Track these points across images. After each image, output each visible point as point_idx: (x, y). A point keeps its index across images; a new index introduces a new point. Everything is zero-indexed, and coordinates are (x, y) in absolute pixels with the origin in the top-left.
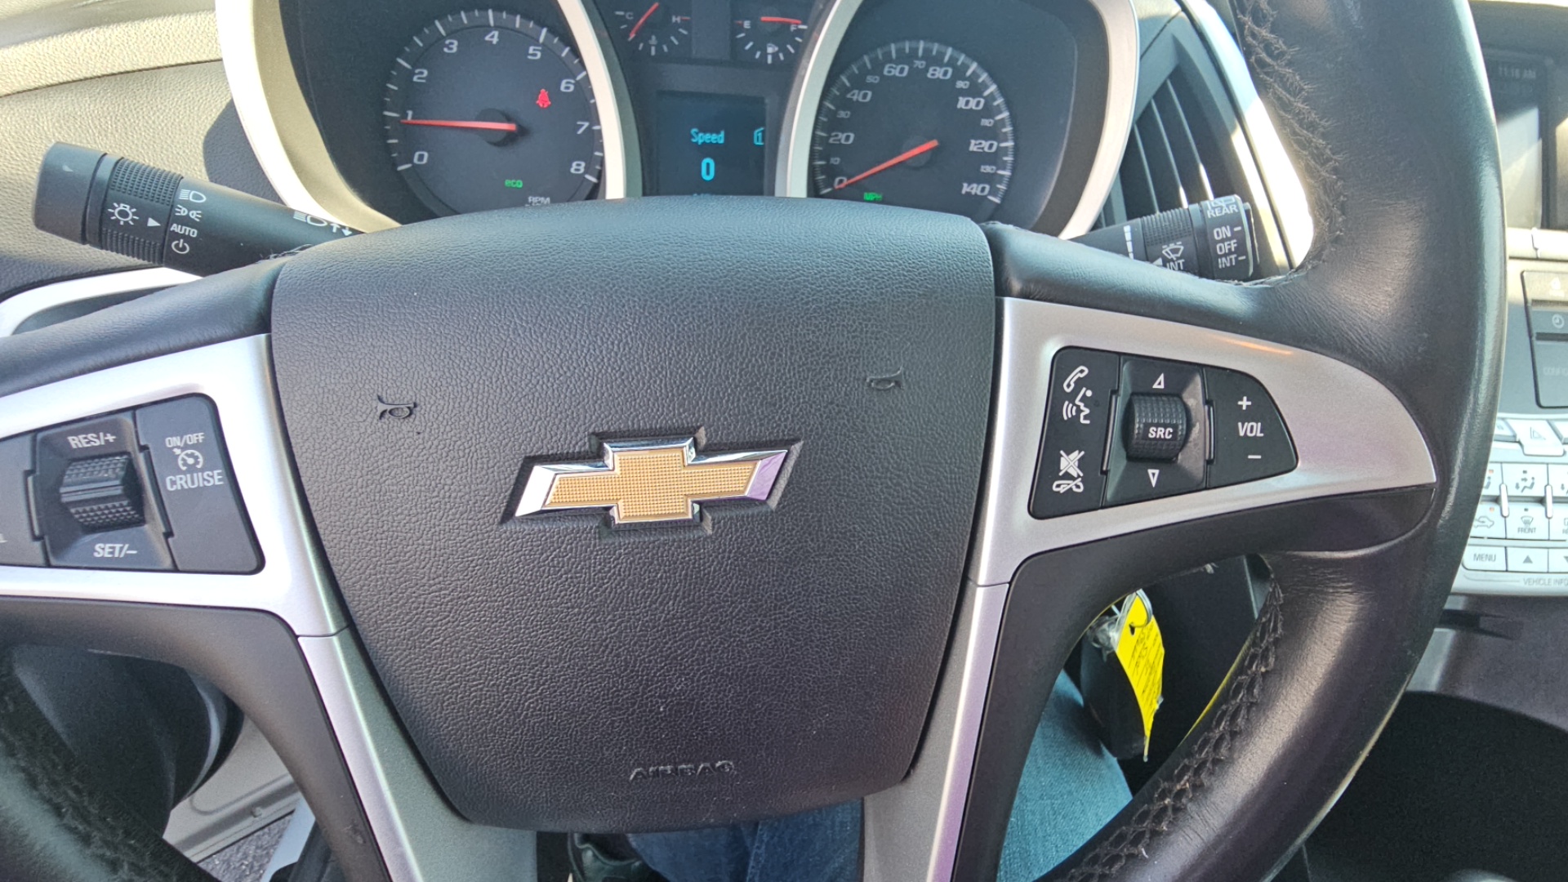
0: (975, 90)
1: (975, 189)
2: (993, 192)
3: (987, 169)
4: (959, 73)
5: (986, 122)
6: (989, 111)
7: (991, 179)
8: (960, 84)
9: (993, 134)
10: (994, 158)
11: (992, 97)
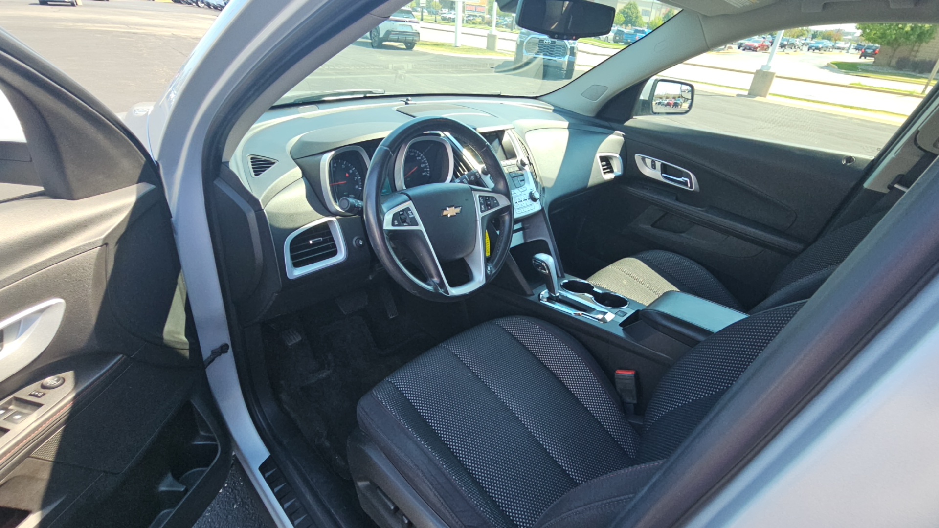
0: (419, 156)
1: (424, 174)
2: (428, 173)
3: (425, 169)
4: (415, 153)
5: (422, 161)
6: (422, 159)
7: (427, 171)
8: (416, 155)
9: (424, 163)
10: (426, 167)
11: (422, 157)
